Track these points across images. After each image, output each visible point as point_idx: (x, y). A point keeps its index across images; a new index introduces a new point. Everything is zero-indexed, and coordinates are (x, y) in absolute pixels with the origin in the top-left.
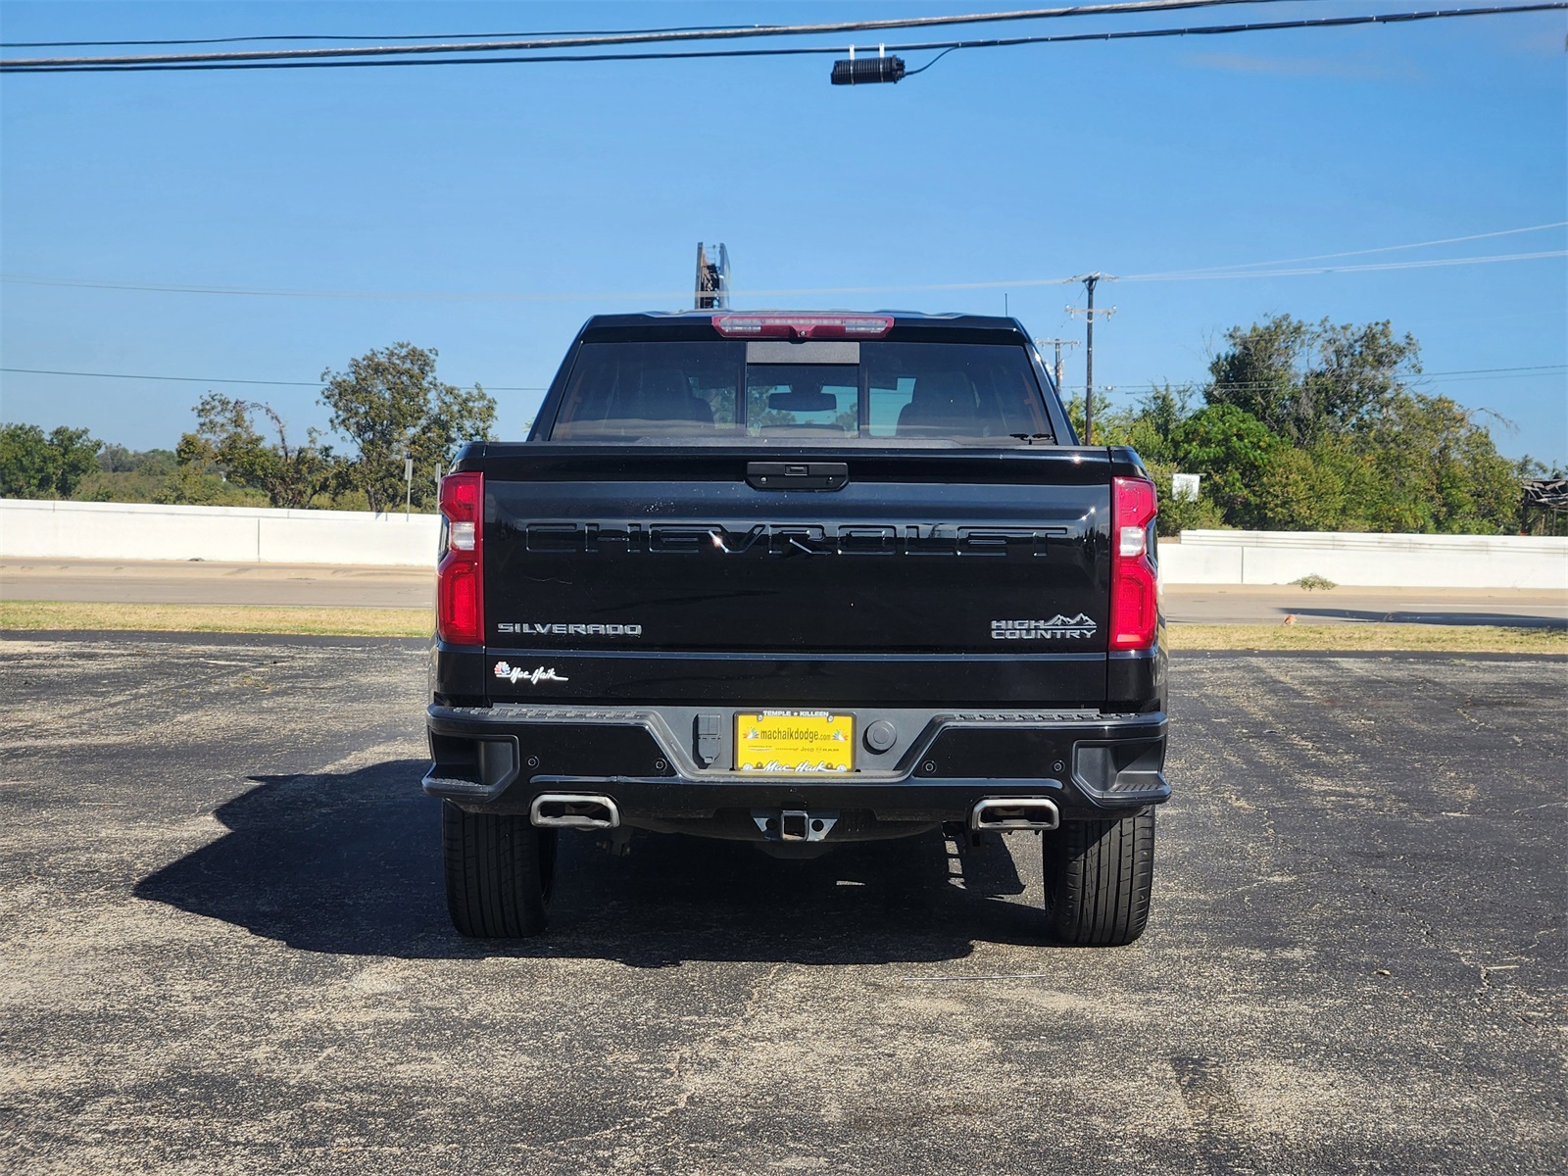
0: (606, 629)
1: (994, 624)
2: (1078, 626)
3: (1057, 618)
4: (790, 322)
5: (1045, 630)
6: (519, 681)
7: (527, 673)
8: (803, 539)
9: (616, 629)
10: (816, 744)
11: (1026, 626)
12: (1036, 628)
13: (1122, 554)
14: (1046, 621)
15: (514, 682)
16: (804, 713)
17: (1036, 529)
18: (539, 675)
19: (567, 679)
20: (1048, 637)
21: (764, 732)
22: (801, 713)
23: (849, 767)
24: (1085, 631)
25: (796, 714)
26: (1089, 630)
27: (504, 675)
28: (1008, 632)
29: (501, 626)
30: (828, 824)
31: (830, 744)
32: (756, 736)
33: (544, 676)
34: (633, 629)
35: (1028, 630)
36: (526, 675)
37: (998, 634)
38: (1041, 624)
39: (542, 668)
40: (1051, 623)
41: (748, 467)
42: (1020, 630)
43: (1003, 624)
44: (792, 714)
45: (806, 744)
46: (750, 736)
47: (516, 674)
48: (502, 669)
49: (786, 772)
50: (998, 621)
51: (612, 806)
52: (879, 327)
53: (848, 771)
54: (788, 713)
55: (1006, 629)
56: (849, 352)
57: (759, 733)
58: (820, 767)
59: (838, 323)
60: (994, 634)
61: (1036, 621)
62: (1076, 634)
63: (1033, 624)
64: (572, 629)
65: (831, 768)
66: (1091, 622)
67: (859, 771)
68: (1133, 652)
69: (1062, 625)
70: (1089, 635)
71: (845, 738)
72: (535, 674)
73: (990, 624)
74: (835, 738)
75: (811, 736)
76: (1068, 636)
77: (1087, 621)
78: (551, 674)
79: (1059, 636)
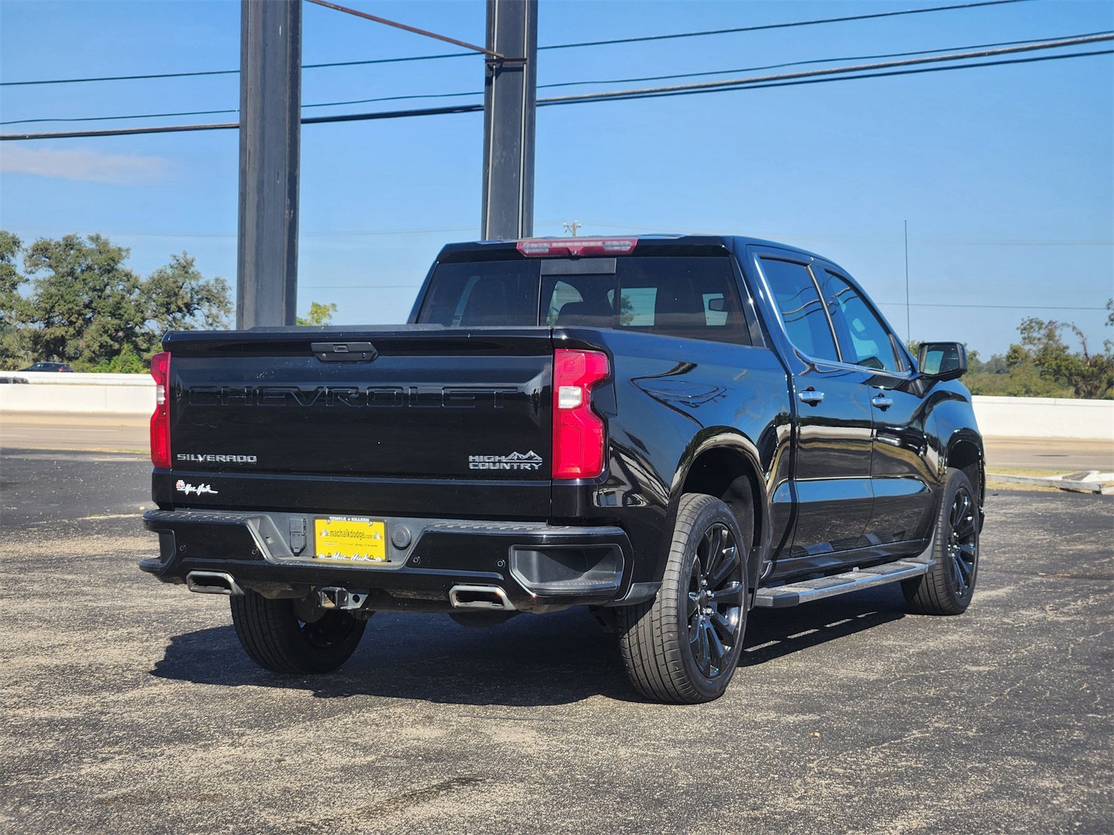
0: (236, 458)
1: (471, 458)
2: (529, 460)
3: (513, 454)
4: (568, 245)
5: (507, 463)
6: (191, 493)
7: (195, 488)
8: (345, 395)
9: (242, 459)
10: (364, 541)
11: (492, 460)
12: (500, 462)
13: (560, 407)
14: (506, 457)
15: (187, 493)
16: (354, 519)
17: (497, 387)
18: (202, 489)
19: (217, 492)
20: (508, 468)
21: (332, 532)
22: (352, 519)
23: (384, 558)
24: (534, 465)
25: (349, 519)
26: (537, 464)
27: (181, 489)
28: (480, 464)
29: (179, 456)
30: (363, 598)
31: (372, 541)
32: (327, 535)
33: (204, 490)
34: (252, 459)
35: (494, 463)
36: (193, 489)
37: (474, 465)
38: (503, 458)
39: (203, 485)
40: (510, 457)
41: (312, 346)
42: (489, 462)
43: (477, 458)
44: (347, 519)
45: (357, 540)
46: (324, 534)
47: (188, 489)
48: (180, 485)
49: (345, 561)
50: (473, 456)
51: (231, 580)
52: (627, 247)
53: (383, 561)
54: (345, 518)
55: (481, 462)
56: (610, 266)
57: (329, 532)
58: (365, 558)
59: (600, 244)
60: (471, 465)
61: (500, 456)
62: (528, 467)
63: (497, 458)
64: (218, 458)
65: (373, 559)
66: (538, 457)
67: (390, 561)
68: (578, 480)
69: (518, 459)
70: (536, 467)
71: (381, 537)
72: (199, 489)
73: (468, 458)
74: (375, 538)
75: (360, 535)
76: (522, 468)
77: (535, 457)
78: (208, 489)
79: (515, 468)
